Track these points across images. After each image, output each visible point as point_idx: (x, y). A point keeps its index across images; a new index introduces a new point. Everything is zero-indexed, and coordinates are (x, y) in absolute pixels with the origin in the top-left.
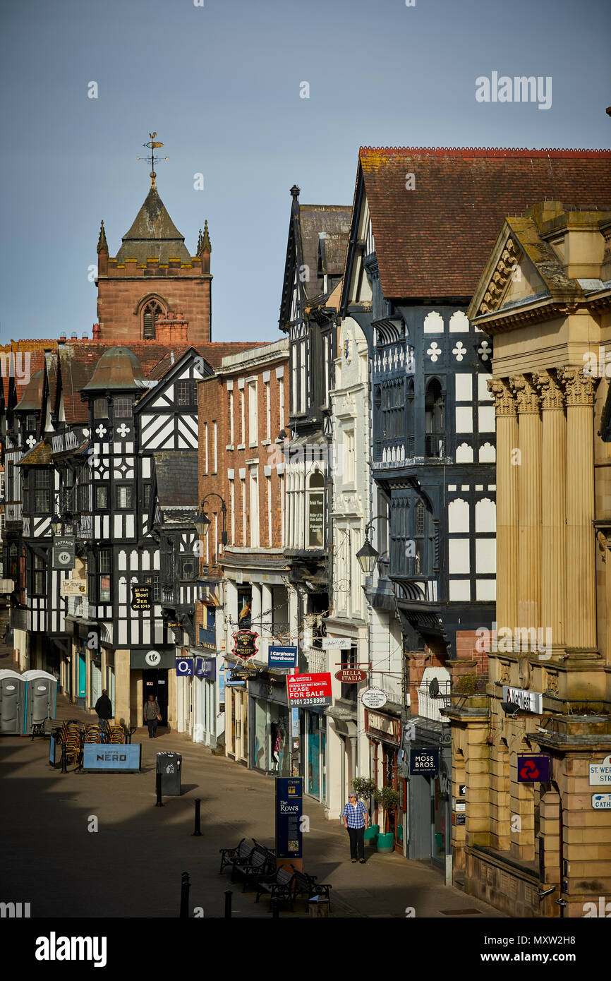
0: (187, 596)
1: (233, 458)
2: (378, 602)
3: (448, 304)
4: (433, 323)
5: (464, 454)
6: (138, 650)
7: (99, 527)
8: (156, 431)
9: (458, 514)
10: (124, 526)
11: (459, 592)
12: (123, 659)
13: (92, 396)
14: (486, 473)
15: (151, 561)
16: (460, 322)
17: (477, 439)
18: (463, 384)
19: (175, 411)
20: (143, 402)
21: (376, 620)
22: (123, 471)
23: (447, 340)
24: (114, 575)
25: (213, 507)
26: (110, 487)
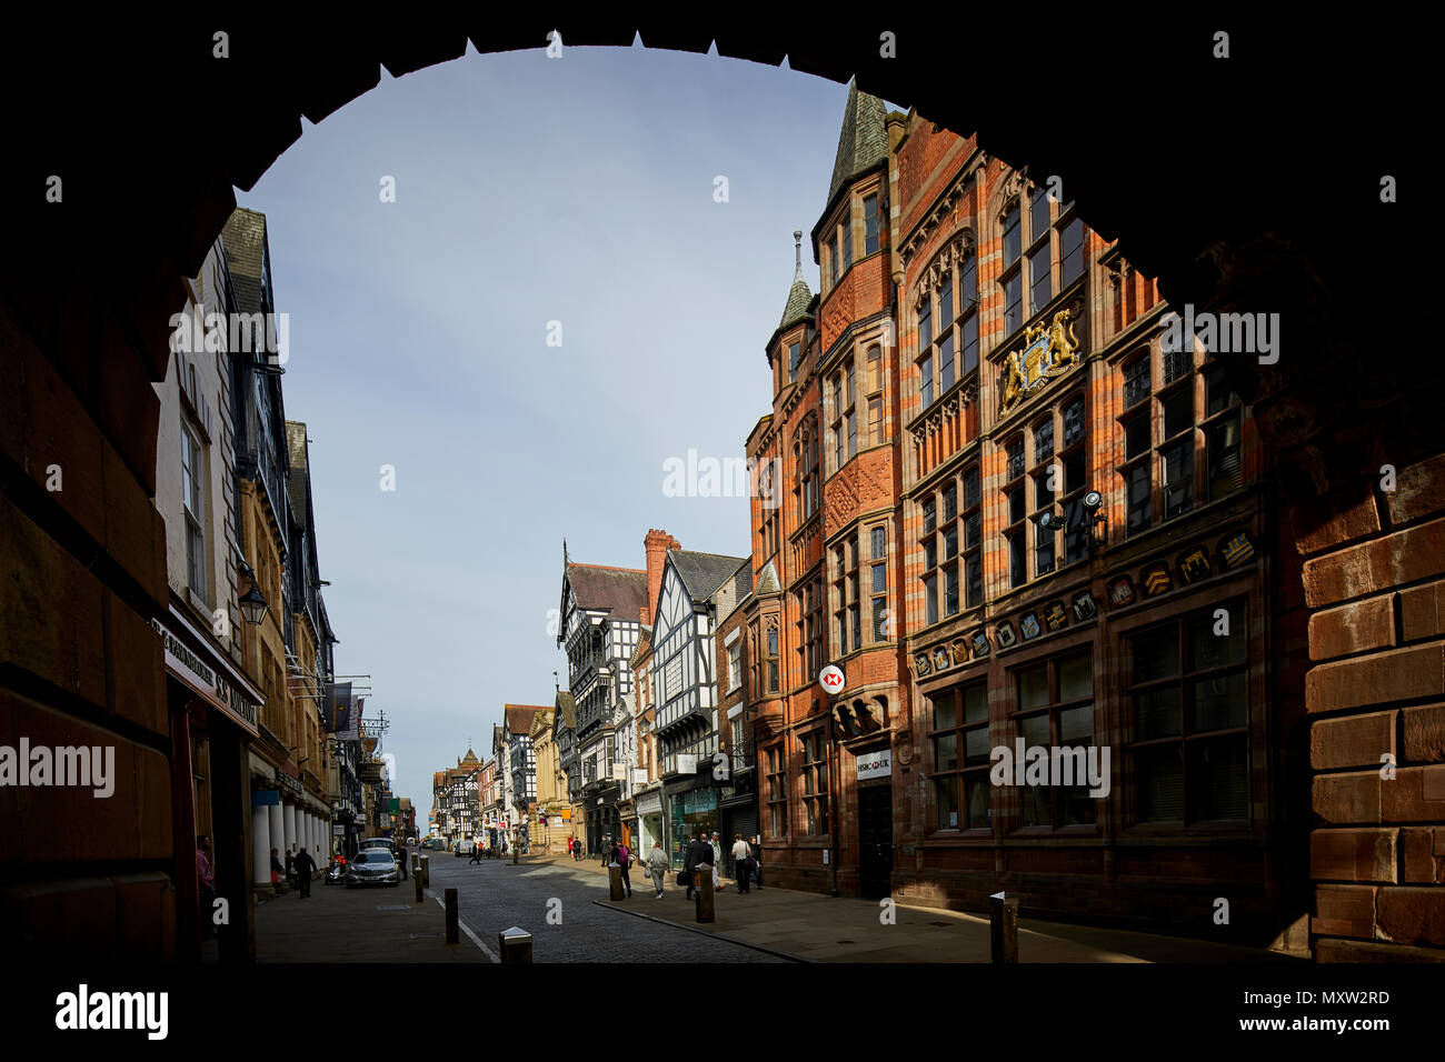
0: (476, 819)
1: (485, 787)
2: (514, 804)
3: (525, 735)
4: (522, 739)
5: (529, 766)
6: (466, 832)
7: (456, 806)
8: (469, 785)
9: (528, 779)
10: (462, 806)
11: (529, 795)
12: (463, 834)
13: (453, 778)
14: (534, 770)
15: (468, 813)
16: (527, 739)
17: (532, 763)
18: (528, 751)
19: (473, 781)
20: (465, 779)
21: (514, 809)
22: (461, 794)
23: (525, 743)
24: (460, 817)
25: (481, 798)
26: (459, 798)
